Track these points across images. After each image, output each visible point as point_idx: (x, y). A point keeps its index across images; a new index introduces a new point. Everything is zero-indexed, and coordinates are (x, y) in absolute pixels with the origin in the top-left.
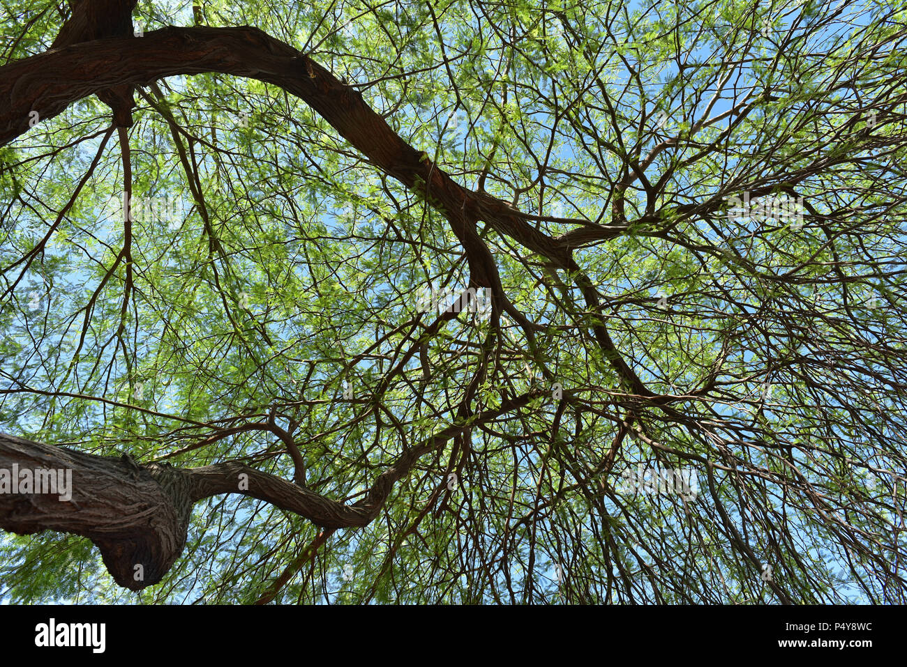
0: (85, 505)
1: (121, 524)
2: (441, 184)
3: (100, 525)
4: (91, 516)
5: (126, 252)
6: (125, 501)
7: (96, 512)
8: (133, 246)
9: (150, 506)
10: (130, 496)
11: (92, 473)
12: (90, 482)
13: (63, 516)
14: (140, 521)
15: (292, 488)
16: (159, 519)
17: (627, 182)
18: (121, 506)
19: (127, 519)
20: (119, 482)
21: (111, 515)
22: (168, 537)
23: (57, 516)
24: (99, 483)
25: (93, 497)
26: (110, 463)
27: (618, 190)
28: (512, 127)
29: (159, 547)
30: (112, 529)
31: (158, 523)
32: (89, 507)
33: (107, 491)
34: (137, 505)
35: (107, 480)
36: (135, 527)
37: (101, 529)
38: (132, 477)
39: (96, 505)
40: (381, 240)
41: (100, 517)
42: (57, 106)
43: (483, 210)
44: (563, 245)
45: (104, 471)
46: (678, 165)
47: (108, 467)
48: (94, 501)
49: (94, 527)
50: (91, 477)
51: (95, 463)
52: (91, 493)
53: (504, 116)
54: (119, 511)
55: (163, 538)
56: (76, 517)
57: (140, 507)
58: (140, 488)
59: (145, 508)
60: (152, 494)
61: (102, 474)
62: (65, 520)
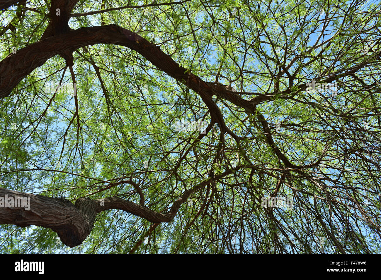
0: (44, 216)
1: (60, 223)
2: (196, 81)
3: (51, 224)
4: (47, 221)
5: (76, 114)
6: (61, 215)
7: (49, 219)
8: (79, 111)
9: (71, 216)
10: (62, 213)
11: (47, 204)
12: (46, 208)
13: (36, 221)
14: (68, 222)
15: (138, 207)
16: (75, 221)
17: (280, 74)
18: (59, 217)
19: (62, 221)
20: (58, 208)
21: (55, 220)
22: (80, 227)
23: (34, 220)
24: (49, 208)
25: (47, 213)
26: (55, 200)
27: (276, 78)
28: (229, 55)
29: (77, 232)
30: (56, 225)
31: (75, 222)
32: (46, 217)
33: (53, 211)
34: (65, 216)
35: (53, 207)
36: (65, 224)
37: (52, 225)
38: (63, 205)
39: (49, 216)
40: (176, 104)
41: (51, 221)
42: (41, 62)
43: (215, 91)
44: (251, 103)
45: (51, 203)
46: (302, 66)
47: (54, 202)
48: (48, 215)
49: (48, 224)
50: (46, 206)
51: (48, 200)
52: (47, 212)
53: (225, 50)
54: (58, 218)
55: (78, 228)
56: (41, 221)
57: (67, 217)
58: (66, 210)
59: (69, 217)
60: (71, 212)
61: (51, 205)
62: (37, 222)
